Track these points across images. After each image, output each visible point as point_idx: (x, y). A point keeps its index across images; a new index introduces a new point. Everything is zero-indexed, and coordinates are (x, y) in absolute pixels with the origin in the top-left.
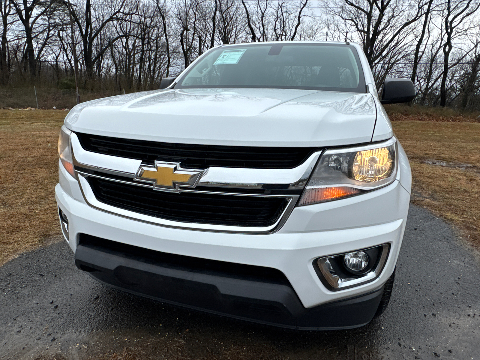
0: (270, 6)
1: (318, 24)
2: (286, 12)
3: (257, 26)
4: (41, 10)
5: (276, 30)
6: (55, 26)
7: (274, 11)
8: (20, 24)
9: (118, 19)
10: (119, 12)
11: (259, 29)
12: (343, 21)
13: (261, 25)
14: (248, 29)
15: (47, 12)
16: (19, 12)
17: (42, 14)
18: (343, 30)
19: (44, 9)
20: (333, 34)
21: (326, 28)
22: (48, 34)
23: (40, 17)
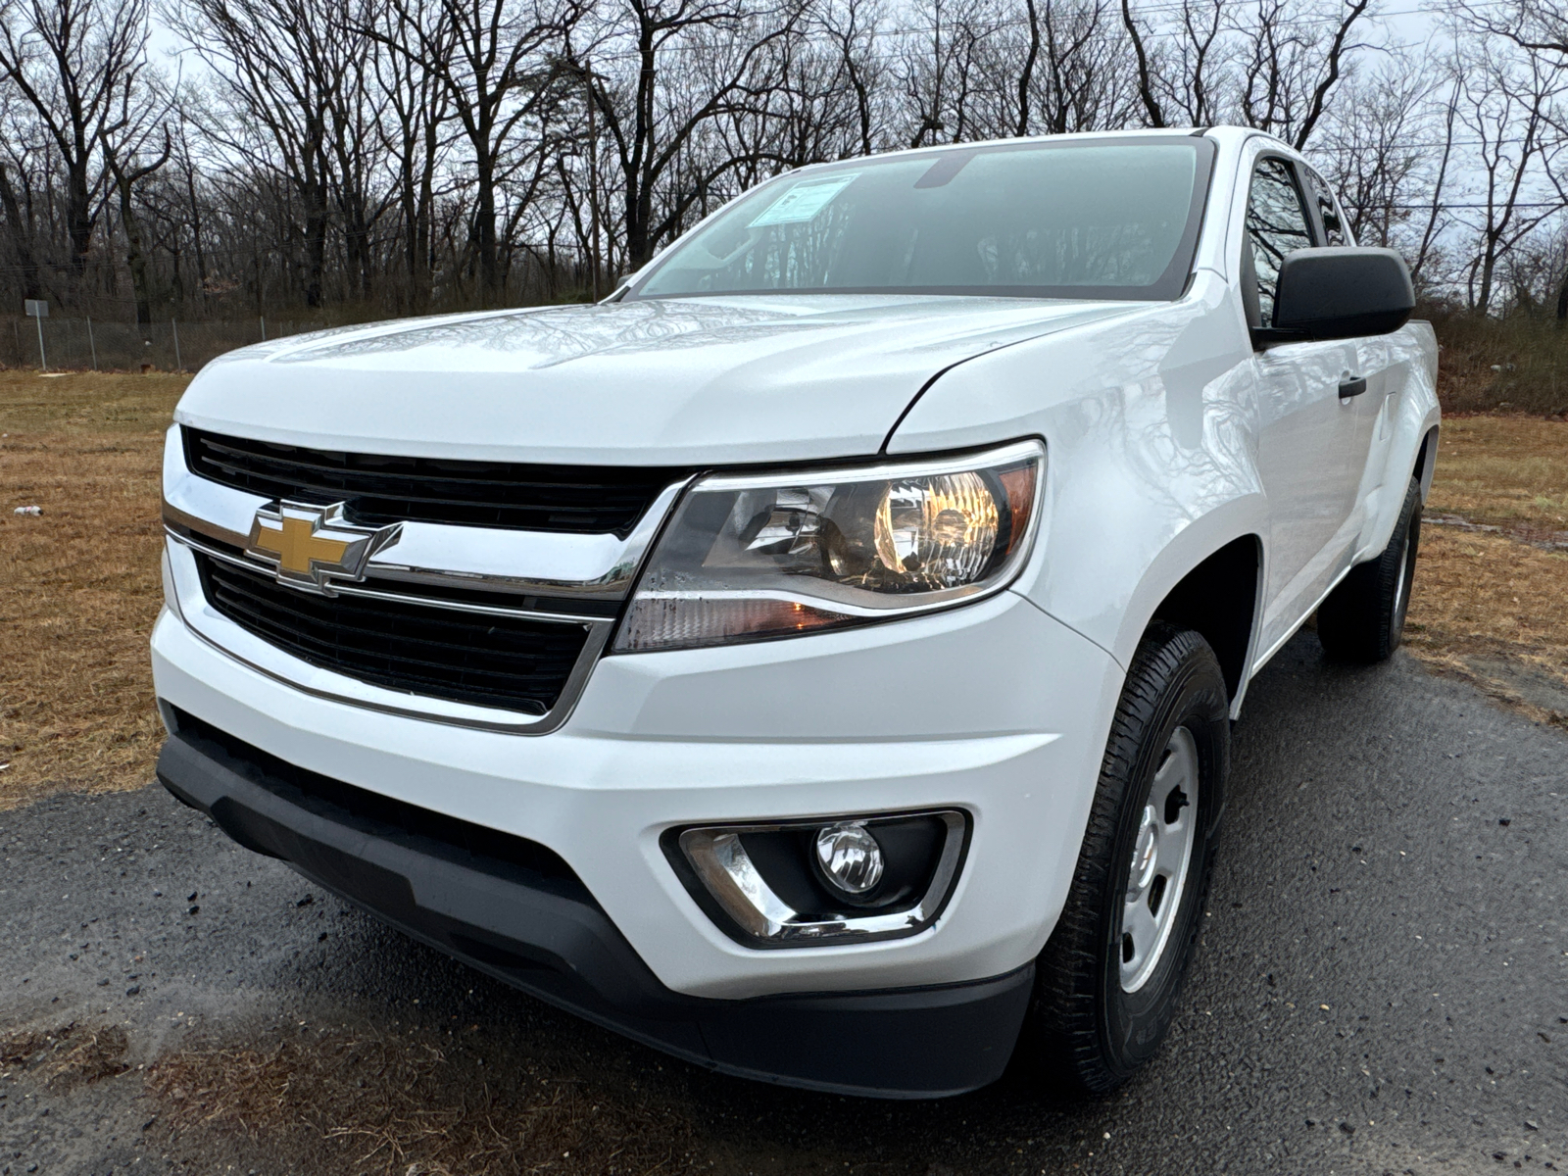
0: (1232, 23)
1: (1418, 72)
2: (1295, 39)
3: (1181, 94)
4: (525, 100)
5: (1251, 105)
6: (558, 141)
7: (1245, 40)
8: (465, 144)
9: (730, 108)
10: (733, 85)
11: (1188, 108)
12: (1523, 53)
13: (1192, 92)
14: (1143, 110)
15: (542, 101)
16: (464, 110)
17: (528, 108)
18: (1522, 85)
19: (532, 95)
20: (1478, 105)
21: (1451, 84)
22: (540, 168)
23: (522, 119)
